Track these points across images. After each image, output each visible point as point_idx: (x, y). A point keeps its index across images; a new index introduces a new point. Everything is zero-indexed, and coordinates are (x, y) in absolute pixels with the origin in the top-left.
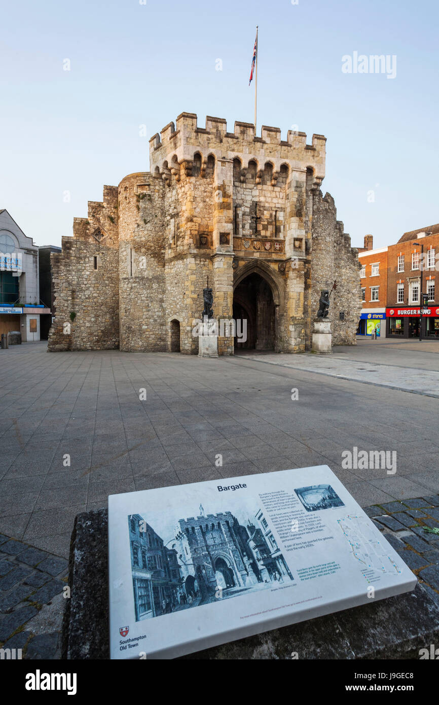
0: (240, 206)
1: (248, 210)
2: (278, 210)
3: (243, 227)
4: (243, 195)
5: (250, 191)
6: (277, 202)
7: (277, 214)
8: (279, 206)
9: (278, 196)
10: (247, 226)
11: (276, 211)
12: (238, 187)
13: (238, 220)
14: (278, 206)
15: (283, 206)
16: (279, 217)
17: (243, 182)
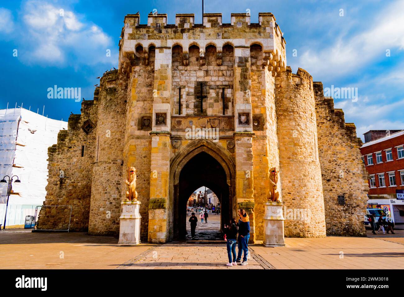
0: (184, 87)
1: (192, 90)
2: (226, 87)
3: (187, 107)
4: (187, 77)
5: (194, 72)
6: (224, 79)
7: (225, 92)
8: (227, 83)
9: (225, 74)
10: (192, 106)
11: (223, 89)
12: (182, 70)
13: (182, 100)
14: (224, 83)
15: (230, 83)
16: (226, 94)
17: (187, 65)
